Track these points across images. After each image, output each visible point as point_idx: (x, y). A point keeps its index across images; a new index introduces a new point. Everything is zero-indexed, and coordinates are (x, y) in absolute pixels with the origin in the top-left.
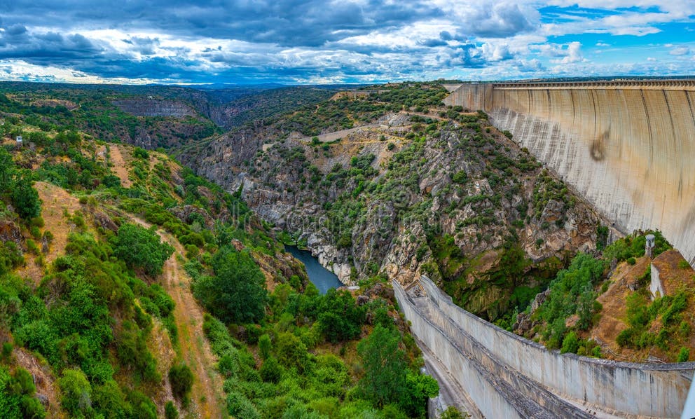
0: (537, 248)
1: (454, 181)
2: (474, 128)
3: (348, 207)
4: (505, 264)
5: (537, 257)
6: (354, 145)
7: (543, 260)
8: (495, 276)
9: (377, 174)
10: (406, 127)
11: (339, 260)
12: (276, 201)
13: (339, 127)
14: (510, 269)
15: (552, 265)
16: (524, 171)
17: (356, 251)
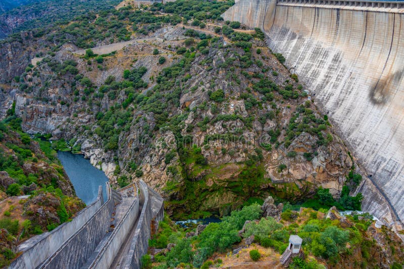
0: (279, 172)
1: (210, 99)
2: (244, 47)
3: (118, 116)
4: (244, 178)
5: (276, 179)
6: (128, 58)
7: (283, 183)
8: (232, 184)
9: (146, 87)
10: (179, 42)
11: (106, 160)
12: (50, 114)
13: (116, 39)
14: (248, 183)
15: (290, 189)
16: (286, 98)
17: (120, 153)
